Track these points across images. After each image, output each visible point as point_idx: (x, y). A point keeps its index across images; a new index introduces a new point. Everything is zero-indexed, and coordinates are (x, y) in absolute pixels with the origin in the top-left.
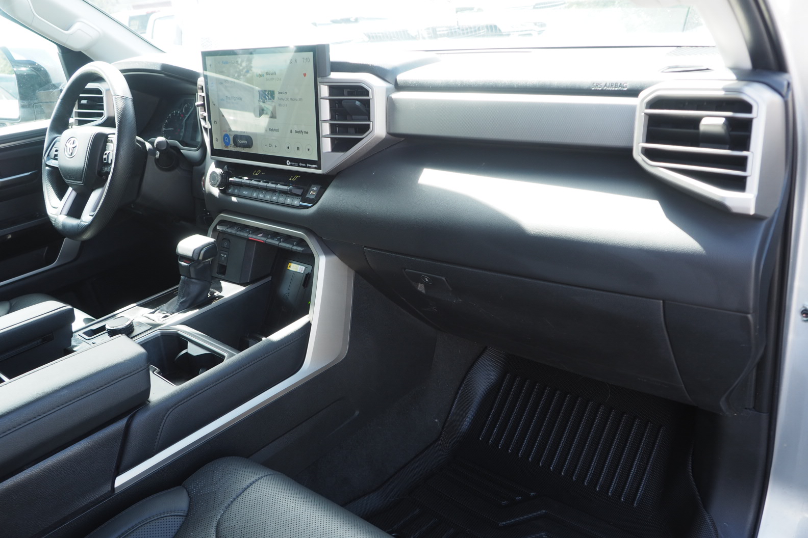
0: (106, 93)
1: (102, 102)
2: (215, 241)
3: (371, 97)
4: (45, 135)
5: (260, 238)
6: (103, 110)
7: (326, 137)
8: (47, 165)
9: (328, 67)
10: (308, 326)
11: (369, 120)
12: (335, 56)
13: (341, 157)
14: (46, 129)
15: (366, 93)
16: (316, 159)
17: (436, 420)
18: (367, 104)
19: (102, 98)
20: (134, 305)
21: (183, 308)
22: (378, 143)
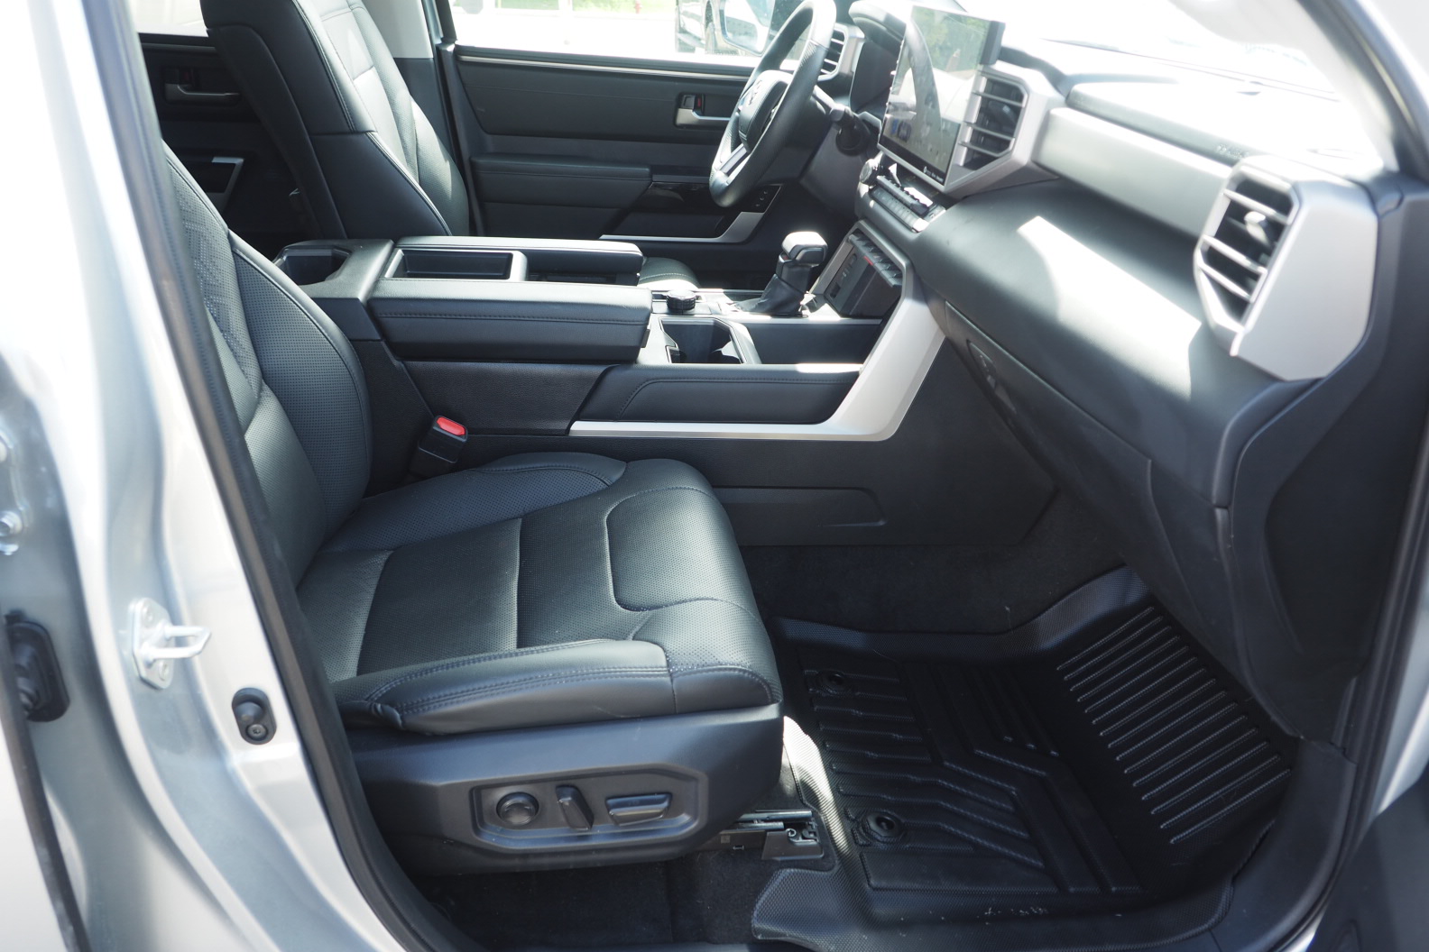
0: (849, 42)
1: (840, 51)
2: (823, 247)
3: (1024, 105)
4: (749, 76)
5: (874, 260)
6: (837, 60)
7: (963, 144)
8: (739, 111)
9: (995, 52)
10: (855, 376)
11: (1011, 134)
12: (1008, 40)
13: (970, 175)
14: (753, 69)
15: (1020, 97)
16: (944, 171)
17: (1007, 609)
18: (1017, 111)
19: (841, 46)
20: (722, 290)
21: (759, 309)
22: (1011, 171)
